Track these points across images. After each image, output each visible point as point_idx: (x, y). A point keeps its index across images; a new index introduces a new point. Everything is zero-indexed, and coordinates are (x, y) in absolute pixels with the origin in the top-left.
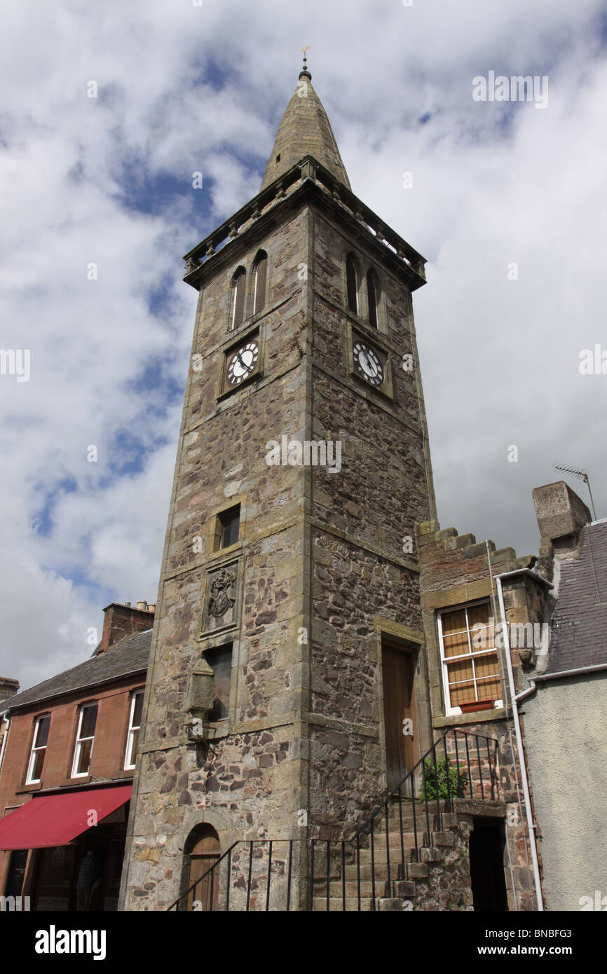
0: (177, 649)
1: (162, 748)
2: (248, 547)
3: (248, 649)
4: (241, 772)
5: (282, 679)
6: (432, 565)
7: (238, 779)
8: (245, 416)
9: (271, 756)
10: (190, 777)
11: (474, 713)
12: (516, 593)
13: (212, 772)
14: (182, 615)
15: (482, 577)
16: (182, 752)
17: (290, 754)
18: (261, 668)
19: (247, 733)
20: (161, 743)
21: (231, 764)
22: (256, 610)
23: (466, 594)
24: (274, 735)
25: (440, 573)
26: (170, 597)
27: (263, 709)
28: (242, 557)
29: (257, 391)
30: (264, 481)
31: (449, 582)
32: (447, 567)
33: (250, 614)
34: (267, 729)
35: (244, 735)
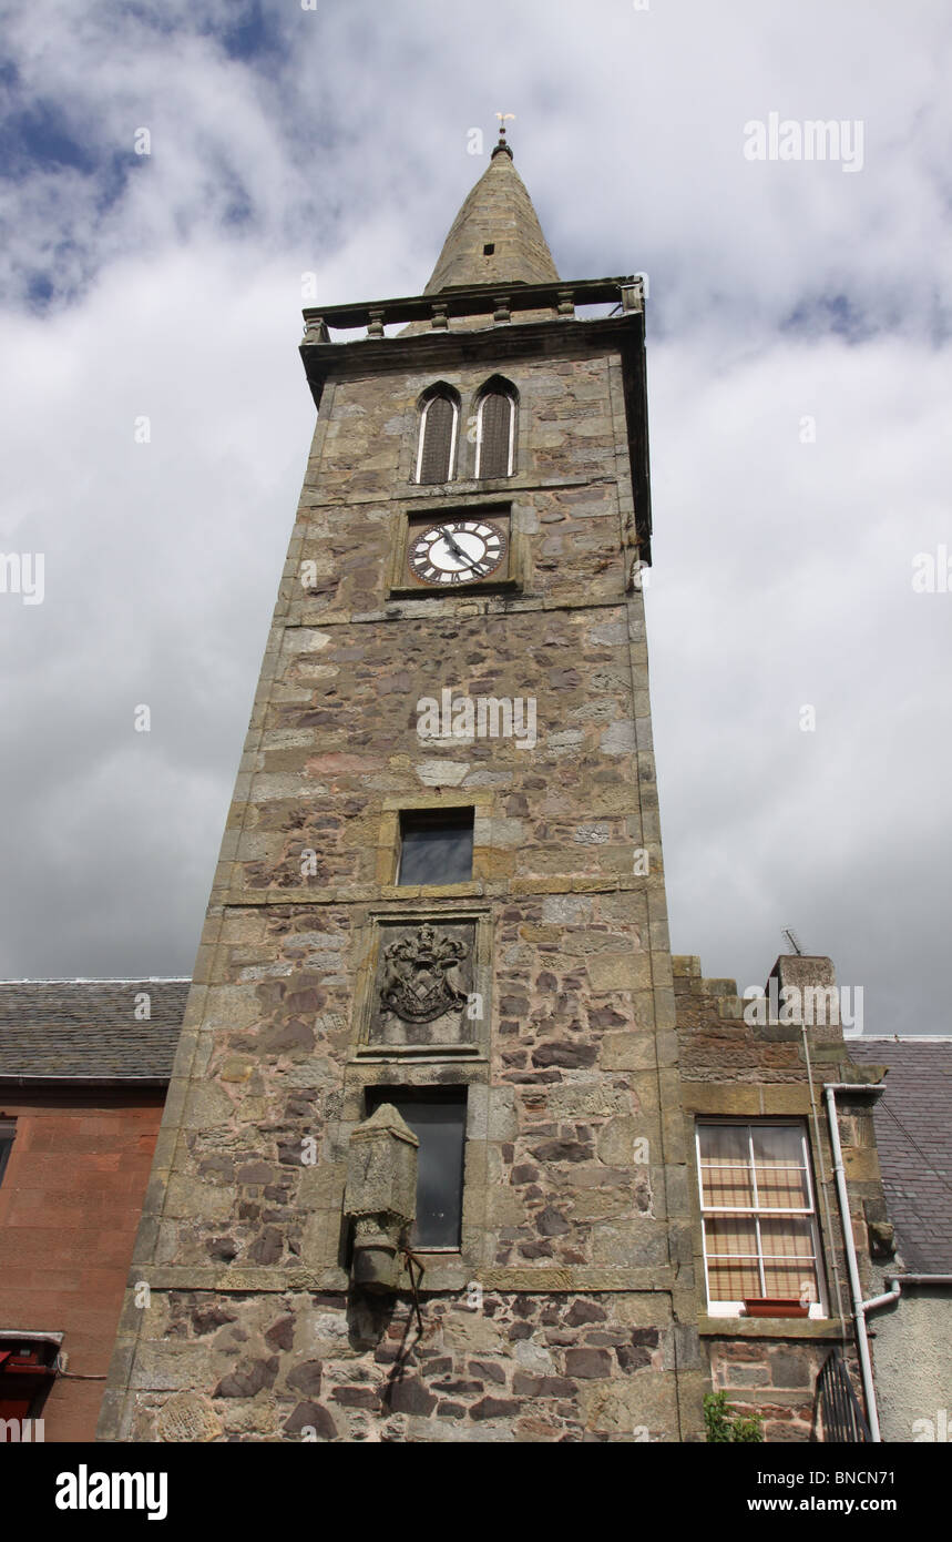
0: (274, 1064)
1: (223, 1285)
2: (502, 899)
3: (515, 1110)
4: (508, 1378)
5: (626, 1190)
6: (693, 1035)
7: (494, 1392)
8: (471, 647)
9: (604, 1354)
10: (325, 1370)
11: (777, 1320)
12: (857, 1123)
13: (407, 1368)
14: (286, 994)
15: (792, 1079)
16: (292, 1306)
17: (662, 1356)
18: (558, 1156)
19: (523, 1294)
20: (219, 1276)
21: (469, 1357)
22: (532, 1032)
23: (762, 1102)
24: (612, 1308)
25: (707, 1052)
26: (244, 946)
27: (575, 1248)
28: (487, 915)
29: (505, 613)
30: (541, 785)
31: (727, 1072)
32: (724, 1044)
33: (515, 1039)
34: (586, 1293)
35: (515, 1297)
